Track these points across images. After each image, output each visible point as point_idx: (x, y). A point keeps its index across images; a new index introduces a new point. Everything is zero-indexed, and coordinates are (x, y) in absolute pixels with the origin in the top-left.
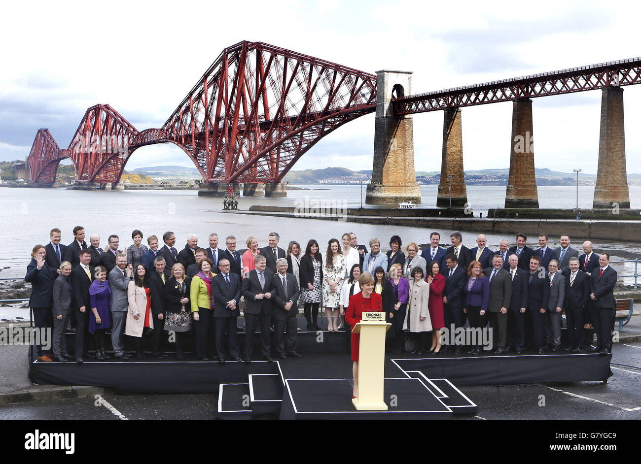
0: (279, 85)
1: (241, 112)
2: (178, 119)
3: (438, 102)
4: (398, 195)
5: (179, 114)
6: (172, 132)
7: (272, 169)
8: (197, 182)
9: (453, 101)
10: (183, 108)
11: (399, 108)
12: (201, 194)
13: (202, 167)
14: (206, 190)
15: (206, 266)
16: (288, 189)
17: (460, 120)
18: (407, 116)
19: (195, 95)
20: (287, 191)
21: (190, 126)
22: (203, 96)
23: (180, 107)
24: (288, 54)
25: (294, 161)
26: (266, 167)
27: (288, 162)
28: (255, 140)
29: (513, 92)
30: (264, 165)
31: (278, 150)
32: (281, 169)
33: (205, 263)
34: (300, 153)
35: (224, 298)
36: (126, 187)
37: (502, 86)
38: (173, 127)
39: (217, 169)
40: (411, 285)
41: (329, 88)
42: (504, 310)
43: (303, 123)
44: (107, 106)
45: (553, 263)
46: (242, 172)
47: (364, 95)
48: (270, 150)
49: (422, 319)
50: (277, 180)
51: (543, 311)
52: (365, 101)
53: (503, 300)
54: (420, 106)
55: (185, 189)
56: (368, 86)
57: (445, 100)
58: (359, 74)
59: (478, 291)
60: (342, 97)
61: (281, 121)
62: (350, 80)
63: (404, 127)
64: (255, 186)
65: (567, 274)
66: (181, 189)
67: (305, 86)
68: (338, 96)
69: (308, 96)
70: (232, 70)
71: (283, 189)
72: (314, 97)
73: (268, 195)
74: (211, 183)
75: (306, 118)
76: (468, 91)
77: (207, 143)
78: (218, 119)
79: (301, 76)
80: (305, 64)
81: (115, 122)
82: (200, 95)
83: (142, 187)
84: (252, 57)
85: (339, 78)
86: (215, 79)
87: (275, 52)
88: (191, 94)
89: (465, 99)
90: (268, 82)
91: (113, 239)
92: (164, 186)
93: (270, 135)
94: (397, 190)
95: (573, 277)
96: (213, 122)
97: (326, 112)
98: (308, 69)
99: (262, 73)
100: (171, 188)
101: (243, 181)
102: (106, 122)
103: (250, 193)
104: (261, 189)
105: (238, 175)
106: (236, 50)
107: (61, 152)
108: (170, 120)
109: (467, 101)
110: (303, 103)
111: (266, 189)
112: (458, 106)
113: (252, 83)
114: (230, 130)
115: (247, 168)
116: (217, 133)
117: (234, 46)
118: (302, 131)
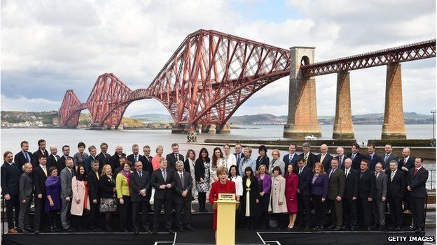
0: (225, 58)
1: (200, 77)
2: (158, 83)
3: (333, 67)
4: (306, 132)
5: (159, 79)
6: (154, 91)
7: (220, 115)
8: (171, 124)
9: (344, 65)
10: (161, 75)
11: (306, 72)
12: (174, 132)
13: (174, 114)
14: (177, 129)
15: (127, 167)
16: (231, 128)
17: (349, 79)
18: (311, 78)
19: (169, 67)
20: (231, 130)
21: (166, 87)
22: (174, 67)
23: (160, 74)
24: (230, 38)
25: (235, 110)
26: (216, 114)
27: (231, 110)
28: (209, 96)
29: (387, 59)
30: (215, 112)
31: (224, 102)
32: (226, 115)
33: (126, 165)
34: (239, 104)
35: (137, 188)
36: (124, 128)
37: (379, 55)
38: (154, 88)
39: (184, 115)
40: (272, 180)
41: (258, 60)
42: (339, 198)
43: (241, 84)
44: (111, 75)
45: (379, 165)
46: (200, 117)
47: (281, 64)
48: (219, 102)
49: (280, 204)
50: (224, 123)
51: (370, 199)
52: (282, 68)
53: (338, 191)
54: (321, 70)
55: (163, 129)
56: (285, 58)
57: (338, 67)
58: (278, 50)
59: (320, 184)
60: (267, 66)
61: (226, 83)
62: (272, 54)
63: (309, 85)
64: (209, 127)
65: (389, 172)
66: (161, 129)
67: (242, 59)
68: (264, 65)
69: (244, 66)
70: (193, 49)
71: (228, 128)
72: (248, 66)
73: (218, 132)
74: (180, 124)
75: (242, 81)
76: (355, 59)
77: (177, 98)
78: (184, 82)
79: (239, 52)
80: (242, 44)
81: (117, 85)
82: (172, 67)
83: (135, 128)
84: (206, 40)
85: (265, 53)
86: (182, 56)
87: (221, 36)
88: (166, 66)
89: (352, 65)
90: (217, 57)
91: (66, 148)
92: (150, 127)
93: (219, 92)
94: (305, 128)
95: (393, 175)
96: (181, 84)
97: (256, 76)
98: (244, 47)
99: (213, 51)
100: (154, 128)
101: (201, 123)
102: (111, 85)
103: (206, 131)
104: (213, 128)
105: (198, 120)
106: (196, 36)
107: (82, 105)
108: (153, 83)
109: (353, 66)
110: (241, 70)
111: (216, 128)
112: (347, 70)
113: (207, 57)
114: (192, 89)
115: (204, 115)
116: (183, 92)
117: (194, 33)
118: (240, 89)
